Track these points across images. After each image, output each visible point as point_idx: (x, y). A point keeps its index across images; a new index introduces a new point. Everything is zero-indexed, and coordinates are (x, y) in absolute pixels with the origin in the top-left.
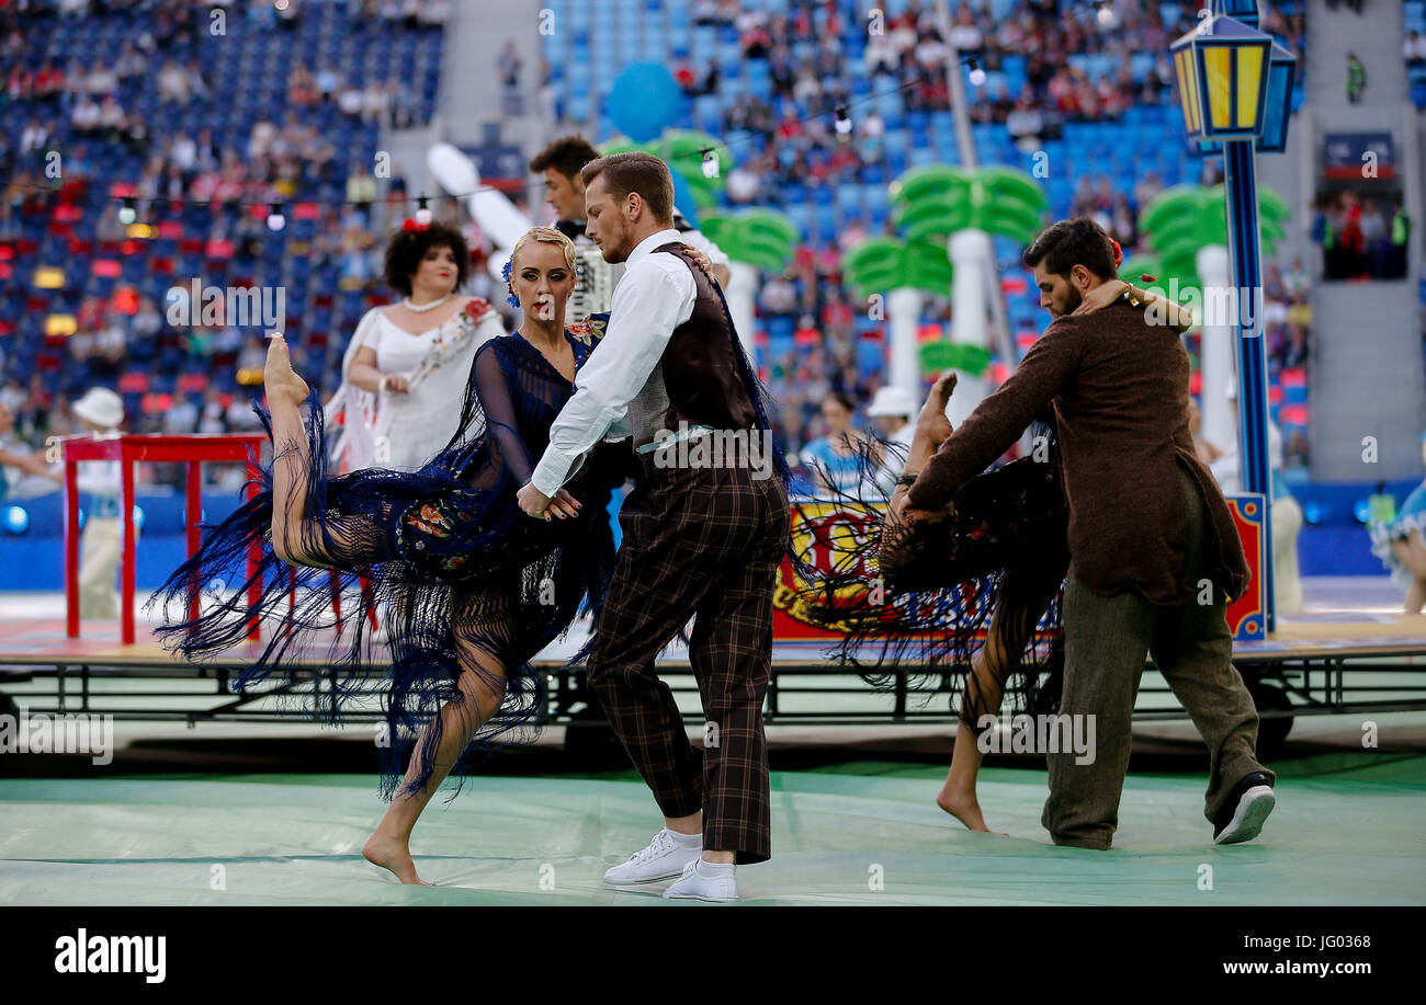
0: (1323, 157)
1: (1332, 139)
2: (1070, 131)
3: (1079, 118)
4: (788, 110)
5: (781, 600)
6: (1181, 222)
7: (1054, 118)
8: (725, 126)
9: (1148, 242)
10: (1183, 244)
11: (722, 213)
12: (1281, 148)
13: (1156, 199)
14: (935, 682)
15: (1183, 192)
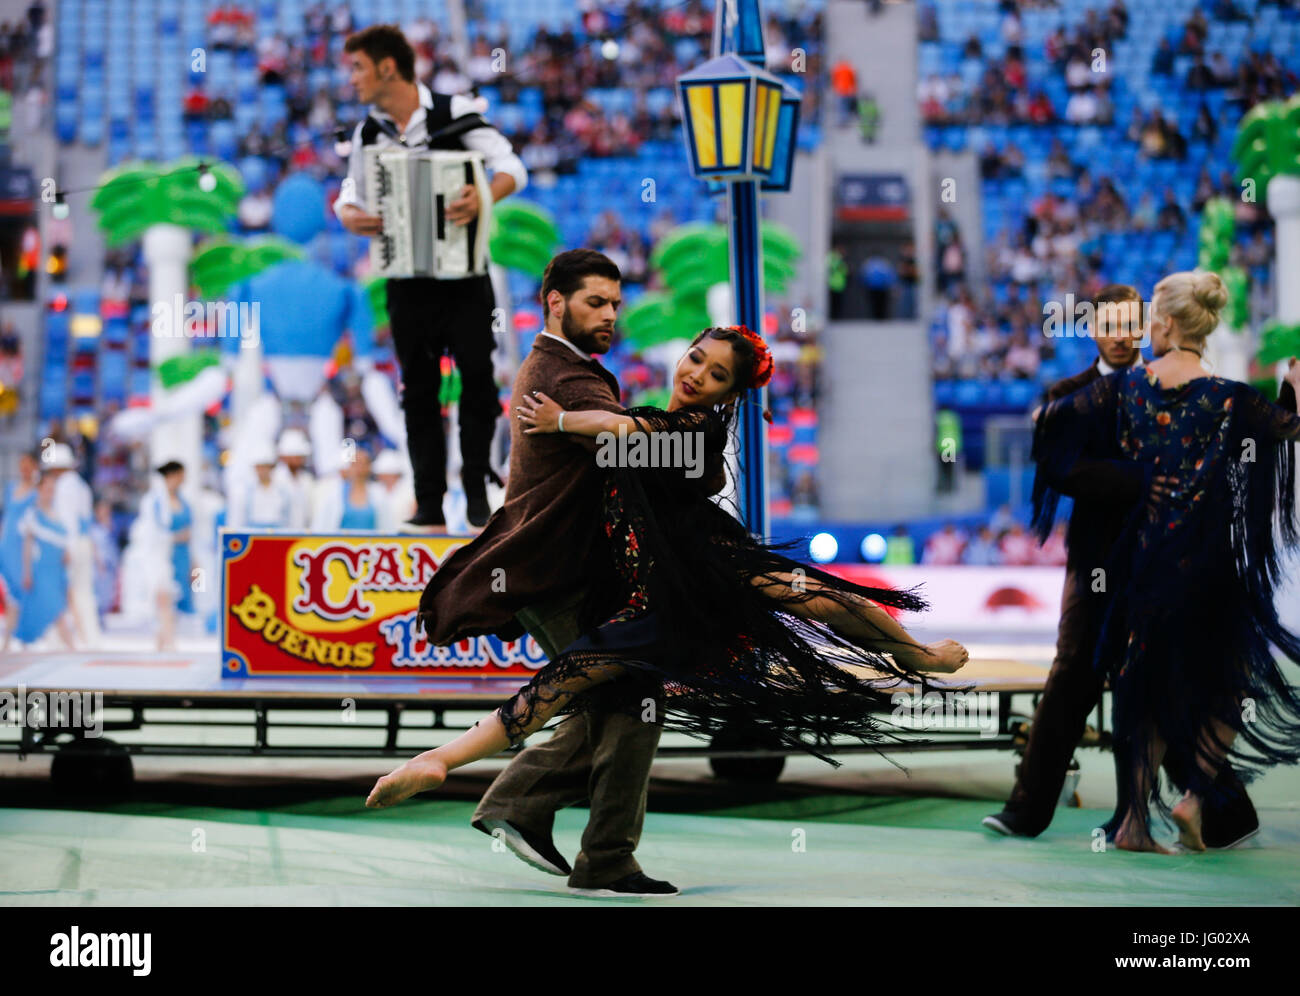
0: (837, 198)
1: (847, 179)
2: (586, 167)
3: (594, 154)
4: (302, 137)
5: (274, 633)
6: (692, 260)
7: (570, 152)
8: (237, 153)
9: (661, 279)
10: (694, 282)
11: (232, 241)
12: (786, 187)
13: (671, 236)
14: (427, 718)
15: (697, 230)
